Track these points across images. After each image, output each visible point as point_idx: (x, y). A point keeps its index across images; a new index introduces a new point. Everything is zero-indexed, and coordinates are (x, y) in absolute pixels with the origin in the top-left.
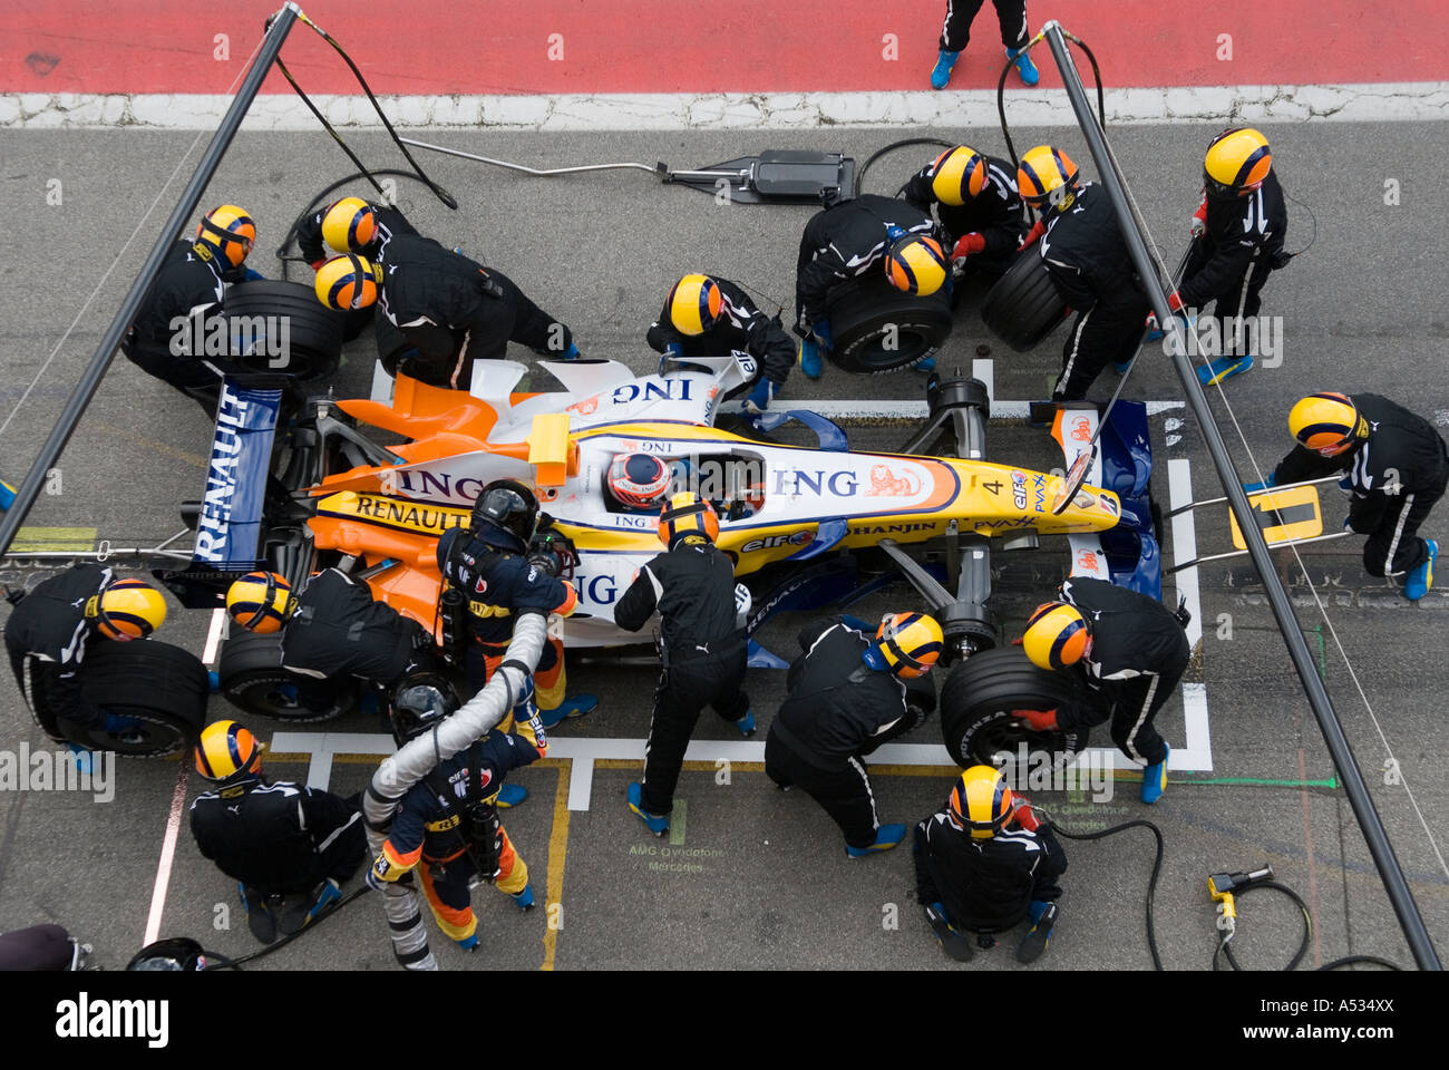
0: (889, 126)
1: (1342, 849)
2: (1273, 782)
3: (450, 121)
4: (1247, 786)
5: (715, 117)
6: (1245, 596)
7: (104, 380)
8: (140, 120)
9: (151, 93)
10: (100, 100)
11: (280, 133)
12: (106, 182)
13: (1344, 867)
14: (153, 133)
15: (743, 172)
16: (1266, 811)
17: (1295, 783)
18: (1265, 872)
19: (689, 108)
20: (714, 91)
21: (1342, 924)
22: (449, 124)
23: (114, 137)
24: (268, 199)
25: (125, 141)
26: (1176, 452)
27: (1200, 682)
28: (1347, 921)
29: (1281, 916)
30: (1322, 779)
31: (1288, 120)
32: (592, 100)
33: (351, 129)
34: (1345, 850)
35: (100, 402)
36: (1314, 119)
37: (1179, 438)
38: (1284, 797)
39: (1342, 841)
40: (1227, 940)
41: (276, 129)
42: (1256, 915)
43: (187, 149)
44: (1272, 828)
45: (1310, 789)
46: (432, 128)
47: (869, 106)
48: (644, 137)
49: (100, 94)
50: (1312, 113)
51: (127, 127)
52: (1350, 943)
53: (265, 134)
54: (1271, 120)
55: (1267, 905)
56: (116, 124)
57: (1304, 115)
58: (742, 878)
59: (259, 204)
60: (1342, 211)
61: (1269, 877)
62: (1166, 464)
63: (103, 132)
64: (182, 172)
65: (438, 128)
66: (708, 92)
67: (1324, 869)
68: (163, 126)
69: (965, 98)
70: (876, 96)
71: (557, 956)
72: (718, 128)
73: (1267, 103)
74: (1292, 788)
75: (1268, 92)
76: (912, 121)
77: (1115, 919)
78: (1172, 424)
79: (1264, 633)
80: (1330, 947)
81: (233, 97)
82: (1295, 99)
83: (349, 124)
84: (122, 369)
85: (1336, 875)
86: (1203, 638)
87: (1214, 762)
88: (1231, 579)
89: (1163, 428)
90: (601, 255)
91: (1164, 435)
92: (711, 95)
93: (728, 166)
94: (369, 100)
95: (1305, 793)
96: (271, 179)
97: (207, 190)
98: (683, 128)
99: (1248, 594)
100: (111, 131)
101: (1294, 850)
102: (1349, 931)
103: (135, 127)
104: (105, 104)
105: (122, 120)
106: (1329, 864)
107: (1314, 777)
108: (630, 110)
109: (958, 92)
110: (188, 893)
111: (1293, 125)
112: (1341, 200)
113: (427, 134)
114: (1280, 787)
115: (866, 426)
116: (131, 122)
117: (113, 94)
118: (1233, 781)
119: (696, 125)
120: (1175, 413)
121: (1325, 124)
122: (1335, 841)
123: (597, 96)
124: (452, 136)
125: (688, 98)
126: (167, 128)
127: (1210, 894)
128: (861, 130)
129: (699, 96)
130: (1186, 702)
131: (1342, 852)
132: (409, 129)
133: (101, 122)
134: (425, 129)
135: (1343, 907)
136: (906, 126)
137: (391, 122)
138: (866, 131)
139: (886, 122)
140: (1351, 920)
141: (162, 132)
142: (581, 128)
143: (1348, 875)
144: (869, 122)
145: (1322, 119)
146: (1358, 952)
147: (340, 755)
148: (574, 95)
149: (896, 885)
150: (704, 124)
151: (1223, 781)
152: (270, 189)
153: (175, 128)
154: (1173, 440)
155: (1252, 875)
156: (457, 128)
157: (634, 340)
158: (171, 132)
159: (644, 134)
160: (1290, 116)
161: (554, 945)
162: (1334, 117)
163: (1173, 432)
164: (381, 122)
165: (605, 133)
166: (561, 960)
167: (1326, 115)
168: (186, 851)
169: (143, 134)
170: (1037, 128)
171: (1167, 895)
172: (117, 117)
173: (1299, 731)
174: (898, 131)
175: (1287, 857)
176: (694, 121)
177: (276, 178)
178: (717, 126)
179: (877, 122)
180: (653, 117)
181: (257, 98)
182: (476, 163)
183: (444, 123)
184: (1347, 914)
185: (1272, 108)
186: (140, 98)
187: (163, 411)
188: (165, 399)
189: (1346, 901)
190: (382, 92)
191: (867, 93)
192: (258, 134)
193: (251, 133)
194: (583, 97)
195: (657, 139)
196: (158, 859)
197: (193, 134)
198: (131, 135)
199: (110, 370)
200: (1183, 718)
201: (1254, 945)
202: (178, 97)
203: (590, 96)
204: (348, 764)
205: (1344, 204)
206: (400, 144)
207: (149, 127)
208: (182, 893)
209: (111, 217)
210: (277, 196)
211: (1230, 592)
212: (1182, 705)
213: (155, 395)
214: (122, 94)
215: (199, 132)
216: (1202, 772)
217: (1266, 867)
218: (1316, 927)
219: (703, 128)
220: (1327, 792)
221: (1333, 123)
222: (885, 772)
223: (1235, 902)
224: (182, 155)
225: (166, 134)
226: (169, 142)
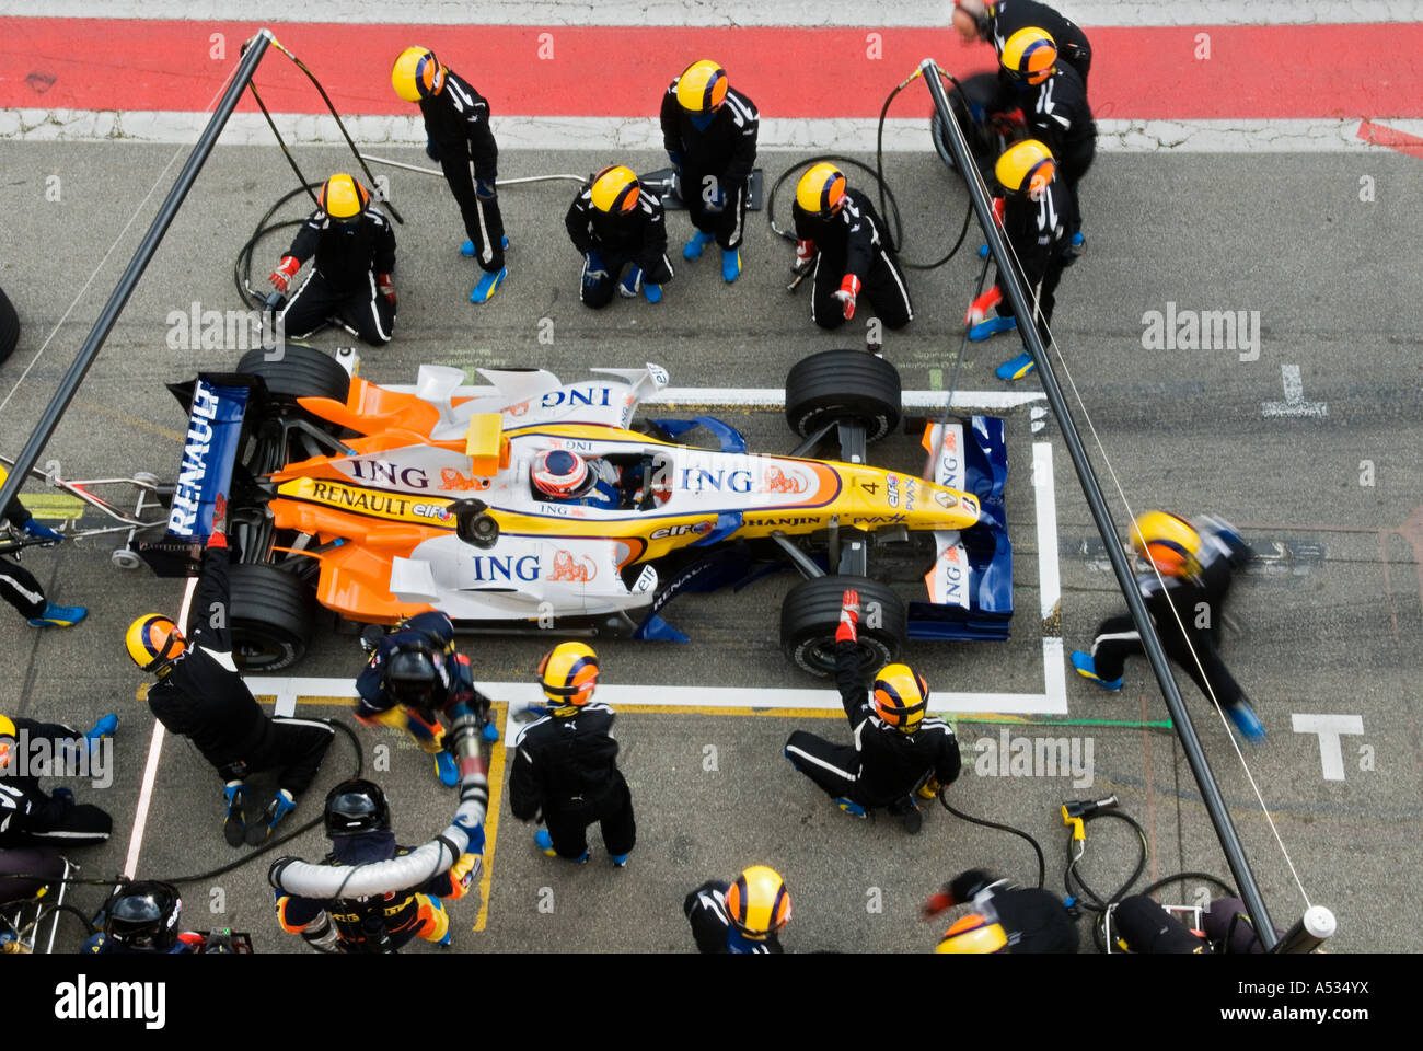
0: (793, 149)
1: (1177, 780)
2: (1118, 723)
3: (405, 139)
4: (1096, 727)
5: (640, 139)
6: (1097, 562)
7: (93, 364)
8: (128, 133)
9: (137, 110)
10: (92, 116)
11: (254, 147)
12: (97, 189)
13: (1178, 797)
14: (139, 146)
15: (665, 182)
16: (1112, 749)
17: (1136, 724)
18: (1111, 800)
19: (618, 131)
20: (639, 115)
21: (1176, 845)
22: (404, 142)
23: (105, 149)
24: (242, 205)
25: (112, 152)
26: (1040, 436)
27: (1057, 636)
28: (1180, 843)
29: (1123, 837)
30: (1160, 720)
31: (1139, 150)
32: (531, 122)
33: (317, 144)
34: (1179, 782)
35: (90, 384)
36: (1162, 149)
37: (1042, 425)
38: (1128, 736)
39: (1176, 774)
40: (1077, 859)
41: (250, 144)
42: (1102, 838)
43: (170, 160)
44: (1118, 763)
45: (1150, 729)
46: (389, 145)
47: (776, 131)
48: (578, 155)
49: (92, 110)
50: (1160, 144)
51: (116, 140)
52: (1182, 861)
53: (240, 148)
54: (1125, 150)
55: (1112, 829)
56: (106, 137)
57: (1153, 146)
58: (658, 806)
59: (234, 210)
60: (1185, 231)
61: (1114, 804)
62: (1031, 446)
63: (94, 144)
64: (165, 179)
65: (394, 145)
66: (634, 117)
67: (1161, 797)
68: (148, 139)
69: (860, 126)
70: (783, 122)
71: (494, 874)
72: (644, 148)
73: (1122, 135)
74: (1134, 729)
75: (1123, 125)
76: (814, 144)
77: (981, 841)
78: (1038, 413)
79: (1113, 594)
80: (1165, 864)
81: (212, 114)
82: (1146, 132)
83: (315, 140)
84: (110, 354)
85: (1171, 803)
86: (1061, 599)
87: (1069, 706)
88: (1086, 547)
89: (1028, 417)
90: (538, 259)
91: (1029, 422)
92: (637, 119)
93: (653, 177)
94: (334, 119)
95: (1146, 733)
96: (245, 187)
97: (188, 196)
98: (611, 147)
99: (1100, 560)
100: (102, 143)
101: (1136, 781)
102: (1181, 850)
103: (123, 140)
104: (96, 119)
105: (112, 133)
106: (1165, 793)
107: (1154, 719)
108: (563, 130)
109: (855, 120)
110: (166, 818)
111: (1144, 155)
112: (1184, 219)
113: (385, 150)
114: (1125, 728)
115: (771, 412)
116: (120, 135)
117: (104, 110)
118: (1085, 722)
119: (624, 146)
120: (1040, 403)
121: (1171, 154)
122: (1170, 773)
123: (537, 118)
124: (407, 152)
125: (616, 121)
126: (152, 142)
127: (1063, 819)
128: (769, 153)
129: (627, 119)
130: (1045, 654)
131: (1177, 784)
132: (369, 145)
133: (93, 135)
134: (382, 145)
135: (1176, 830)
136: (809, 149)
137: (352, 139)
138: (773, 154)
139: (791, 145)
140: (1183, 841)
141: (146, 144)
142: (522, 147)
143: (1181, 803)
144: (776, 145)
145: (1169, 150)
146: (1188, 869)
147: (302, 697)
148: (515, 118)
149: (792, 812)
150: (631, 144)
151: (1076, 722)
152: (244, 197)
153: (158, 142)
154: (1037, 427)
155: (1099, 804)
156: (411, 146)
157: (567, 334)
158: (156, 144)
159: (578, 153)
160: (1141, 147)
161: (491, 864)
162: (1179, 149)
163: (1038, 420)
164: (345, 138)
165: (543, 151)
166: (497, 877)
167: (1172, 146)
168: (165, 781)
169: (131, 147)
170: (923, 153)
171: (1027, 820)
172: (108, 131)
173: (1142, 680)
174: (801, 153)
175: (1130, 787)
176: (621, 142)
177: (250, 187)
178: (641, 147)
179: (784, 145)
180: (586, 138)
181: (233, 116)
182: (428, 177)
183: (400, 139)
184: (1180, 836)
185: (1126, 139)
186: (128, 114)
187: (146, 392)
188: (149, 382)
189: (1179, 825)
190: (345, 112)
191: (775, 120)
192: (234, 147)
193: (227, 147)
194: (523, 119)
195: (589, 157)
196: (140, 788)
197: (175, 147)
198: (120, 147)
199: (99, 356)
200: (1042, 668)
201: (1100, 863)
202: (163, 114)
203: (530, 118)
204: (309, 706)
205: (1186, 223)
206: (361, 160)
207: (137, 141)
208: (161, 818)
209: (101, 218)
210: (250, 203)
211: (1085, 559)
212: (1042, 657)
213: (141, 378)
214: (111, 111)
215: (180, 145)
216: (1058, 715)
217: (1112, 795)
218: (1154, 847)
219: (630, 148)
220: (1165, 731)
221: (1178, 154)
222: (784, 714)
223: (1085, 825)
224: (166, 165)
225: (151, 147)
226: (154, 153)
